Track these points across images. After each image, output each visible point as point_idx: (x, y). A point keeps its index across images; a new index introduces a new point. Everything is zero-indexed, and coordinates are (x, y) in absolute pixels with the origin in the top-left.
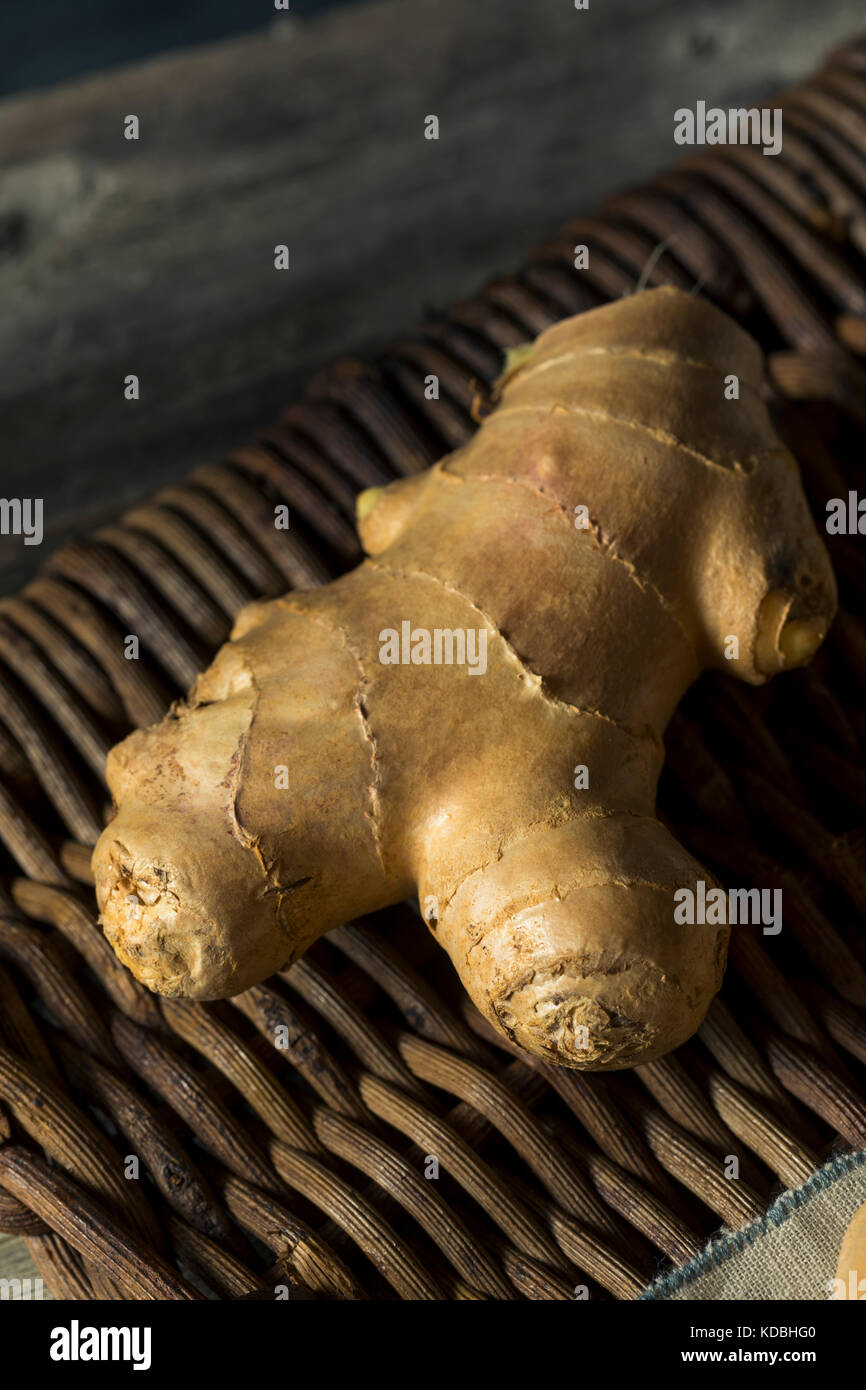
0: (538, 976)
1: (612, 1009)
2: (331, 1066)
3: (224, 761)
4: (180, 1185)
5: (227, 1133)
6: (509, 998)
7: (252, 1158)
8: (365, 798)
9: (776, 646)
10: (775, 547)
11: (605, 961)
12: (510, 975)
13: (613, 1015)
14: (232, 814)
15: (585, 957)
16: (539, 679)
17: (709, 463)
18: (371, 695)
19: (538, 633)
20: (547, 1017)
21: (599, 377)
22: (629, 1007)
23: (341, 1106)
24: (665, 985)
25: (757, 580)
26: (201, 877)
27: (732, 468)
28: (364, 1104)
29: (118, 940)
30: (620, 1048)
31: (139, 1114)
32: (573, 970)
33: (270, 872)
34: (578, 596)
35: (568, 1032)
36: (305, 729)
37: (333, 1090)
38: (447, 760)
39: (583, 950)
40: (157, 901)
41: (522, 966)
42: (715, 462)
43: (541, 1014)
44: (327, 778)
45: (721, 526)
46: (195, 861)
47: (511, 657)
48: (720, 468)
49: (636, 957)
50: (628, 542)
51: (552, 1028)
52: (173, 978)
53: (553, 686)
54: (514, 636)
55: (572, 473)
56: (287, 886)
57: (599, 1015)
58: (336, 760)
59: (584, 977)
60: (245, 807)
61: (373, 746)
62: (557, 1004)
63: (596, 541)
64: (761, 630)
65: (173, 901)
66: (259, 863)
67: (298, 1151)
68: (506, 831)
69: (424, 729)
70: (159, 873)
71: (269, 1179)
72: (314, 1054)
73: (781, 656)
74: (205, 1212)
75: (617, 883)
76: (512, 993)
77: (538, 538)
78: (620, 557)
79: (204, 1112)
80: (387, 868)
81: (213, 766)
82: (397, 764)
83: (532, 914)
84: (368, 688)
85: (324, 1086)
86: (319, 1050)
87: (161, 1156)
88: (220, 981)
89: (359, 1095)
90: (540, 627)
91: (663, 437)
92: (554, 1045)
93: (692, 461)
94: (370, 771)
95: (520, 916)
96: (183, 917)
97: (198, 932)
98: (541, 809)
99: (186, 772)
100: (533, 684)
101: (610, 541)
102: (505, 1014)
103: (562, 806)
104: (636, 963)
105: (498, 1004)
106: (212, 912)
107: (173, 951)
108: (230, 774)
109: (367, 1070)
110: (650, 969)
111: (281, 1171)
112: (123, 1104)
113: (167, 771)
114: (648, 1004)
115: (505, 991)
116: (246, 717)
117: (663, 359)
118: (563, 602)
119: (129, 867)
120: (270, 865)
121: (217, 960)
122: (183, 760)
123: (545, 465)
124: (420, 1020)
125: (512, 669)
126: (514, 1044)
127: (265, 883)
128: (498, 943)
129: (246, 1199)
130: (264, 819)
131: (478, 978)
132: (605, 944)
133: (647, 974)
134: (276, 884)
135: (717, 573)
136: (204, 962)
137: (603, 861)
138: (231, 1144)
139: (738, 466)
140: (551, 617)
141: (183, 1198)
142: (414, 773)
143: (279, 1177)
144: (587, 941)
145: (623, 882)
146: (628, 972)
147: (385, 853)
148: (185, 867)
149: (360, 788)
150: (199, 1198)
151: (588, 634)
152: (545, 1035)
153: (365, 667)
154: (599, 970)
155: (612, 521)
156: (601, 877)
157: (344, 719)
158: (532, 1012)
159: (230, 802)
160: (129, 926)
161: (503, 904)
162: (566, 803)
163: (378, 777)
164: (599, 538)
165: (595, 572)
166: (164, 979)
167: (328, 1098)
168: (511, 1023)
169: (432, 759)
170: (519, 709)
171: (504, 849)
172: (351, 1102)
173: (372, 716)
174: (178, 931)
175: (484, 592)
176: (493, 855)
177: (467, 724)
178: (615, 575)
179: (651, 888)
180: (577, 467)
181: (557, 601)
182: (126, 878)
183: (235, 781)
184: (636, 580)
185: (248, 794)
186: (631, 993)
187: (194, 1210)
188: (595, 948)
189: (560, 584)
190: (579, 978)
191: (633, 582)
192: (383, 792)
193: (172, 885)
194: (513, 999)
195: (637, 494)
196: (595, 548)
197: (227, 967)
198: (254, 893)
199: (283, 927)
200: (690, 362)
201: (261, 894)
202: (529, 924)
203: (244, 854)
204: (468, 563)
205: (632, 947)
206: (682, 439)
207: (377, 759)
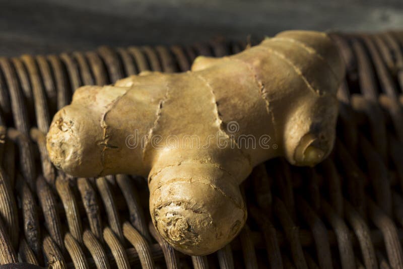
0: (172, 204)
1: (190, 224)
2: (98, 218)
3: (110, 101)
4: (31, 229)
5: (54, 221)
6: (160, 208)
7: (58, 233)
8: (148, 131)
9: (303, 152)
10: (318, 121)
11: (195, 207)
12: (164, 200)
13: (189, 227)
14: (103, 116)
15: (189, 203)
16: (221, 122)
17: (309, 86)
18: (166, 103)
19: (228, 109)
20: (169, 219)
21: (288, 47)
22: (196, 226)
23: (95, 232)
24: (211, 225)
25: (306, 127)
26: (83, 129)
27: (316, 91)
28: (103, 235)
29: (49, 140)
30: (188, 240)
31: (30, 203)
32: (183, 206)
33: (106, 138)
34: (246, 104)
35: (173, 227)
36: (139, 103)
37: (95, 226)
38: (179, 133)
39: (190, 200)
40: (67, 131)
41: (169, 199)
42: (312, 87)
43: (167, 217)
44: (139, 119)
45: (303, 106)
46: (84, 123)
47: (216, 111)
48: (312, 89)
49: (205, 211)
50: (271, 95)
51: (169, 224)
52: (60, 158)
53: (224, 126)
54: (220, 106)
55: (264, 68)
56: (109, 145)
57: (185, 224)
58: (144, 116)
59: (186, 210)
60: (108, 116)
61: (158, 117)
62: (173, 215)
63: (260, 90)
64: (300, 144)
65: (71, 132)
66: (103, 133)
67: (74, 239)
68: (186, 158)
69: (177, 120)
70: (71, 122)
71: (60, 242)
72: (95, 212)
73: (304, 157)
74: (34, 241)
75: (211, 186)
76: (162, 207)
77: (243, 82)
78: (266, 99)
79: (51, 211)
80: (144, 158)
81: (106, 101)
82: (163, 127)
83: (179, 184)
84: (166, 100)
85: (93, 223)
86: (97, 212)
87: (30, 218)
88: (73, 166)
89: (103, 232)
90: (230, 107)
91: (298, 71)
92: (167, 230)
93: (304, 83)
94: (153, 124)
95: (176, 183)
96: (71, 139)
97: (74, 146)
98: (200, 157)
99: (97, 100)
100: (218, 123)
101: (265, 92)
102: (157, 215)
103: (207, 159)
104: (204, 213)
105: (156, 210)
106: (81, 141)
107: (63, 149)
108: (109, 105)
109: (109, 226)
110: (208, 217)
111: (66, 242)
112: (27, 198)
113: (91, 98)
114: (203, 229)
115: (160, 205)
116: (124, 92)
117: (311, 51)
118: (240, 103)
119: (63, 118)
120: (107, 136)
121: (75, 158)
122: (98, 97)
123: (257, 63)
124: (134, 220)
125: (214, 115)
126: (156, 228)
127: (102, 140)
128: (165, 190)
129: (49, 243)
130: (112, 122)
131: (154, 199)
132: (198, 202)
133: (207, 218)
134: (106, 143)
135: (295, 120)
136: (71, 157)
137: (210, 178)
138: (54, 225)
139: (318, 91)
140: (235, 106)
141: (30, 234)
142: (166, 132)
143: (64, 243)
144: (192, 198)
145: (213, 186)
146: (201, 214)
147: (146, 152)
148: (80, 124)
149: (147, 127)
150: (35, 236)
151: (243, 117)
152: (166, 226)
153: (169, 94)
154: (192, 209)
155: (269, 87)
156: (207, 182)
157: (154, 106)
158: (165, 215)
159: (105, 113)
160: (54, 136)
161: (173, 178)
162: (209, 159)
163: (155, 127)
164: (262, 90)
165: (255, 99)
166: (56, 157)
167: (92, 227)
168: (157, 218)
169: (175, 130)
170: (210, 128)
171: (182, 163)
172: (99, 232)
173: (163, 109)
174: (68, 142)
175: (217, 89)
176: (178, 163)
177: (191, 125)
178: (261, 103)
179: (221, 193)
180: (266, 67)
181: (239, 102)
182: (61, 121)
183: (110, 107)
184: (268, 108)
185: (112, 113)
186: (199, 222)
187: (31, 239)
188: (193, 202)
189: (243, 98)
190: (184, 209)
191: (266, 108)
192: (154, 133)
193: (73, 128)
194: (161, 209)
195: (281, 83)
196: (259, 92)
197: (78, 162)
198: (97, 142)
199: (102, 159)
200: (319, 56)
201: (99, 144)
202: (177, 186)
203: (100, 129)
204: (217, 80)
205: (206, 207)
206: (304, 74)
207: (158, 122)
